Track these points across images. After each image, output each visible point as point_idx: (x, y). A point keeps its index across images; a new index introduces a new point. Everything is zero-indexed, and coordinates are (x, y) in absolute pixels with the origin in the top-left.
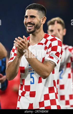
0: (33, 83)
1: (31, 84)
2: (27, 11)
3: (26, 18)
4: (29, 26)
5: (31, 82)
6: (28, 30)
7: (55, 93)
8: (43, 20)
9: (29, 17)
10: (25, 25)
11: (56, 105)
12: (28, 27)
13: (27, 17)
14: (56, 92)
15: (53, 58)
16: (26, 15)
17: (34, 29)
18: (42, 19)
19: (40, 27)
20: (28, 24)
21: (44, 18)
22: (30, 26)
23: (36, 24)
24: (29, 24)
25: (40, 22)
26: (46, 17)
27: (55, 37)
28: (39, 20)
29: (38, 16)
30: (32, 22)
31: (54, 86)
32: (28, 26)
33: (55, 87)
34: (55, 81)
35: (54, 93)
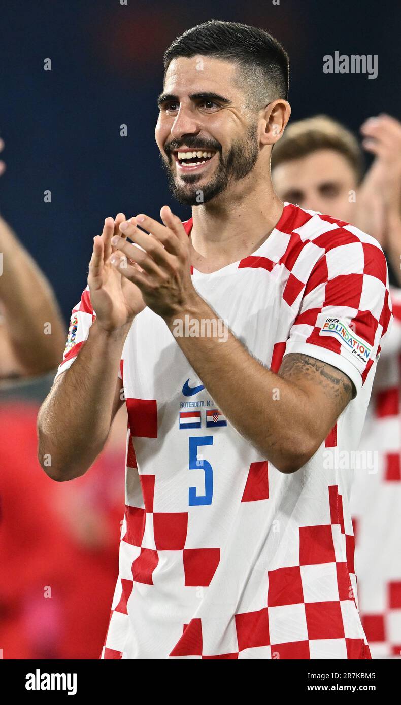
0: (207, 500)
1: (191, 504)
2: (174, 66)
3: (165, 108)
4: (186, 161)
5: (192, 491)
6: (180, 182)
7: (338, 564)
8: (271, 119)
9: (184, 102)
10: (162, 152)
11: (341, 635)
12: (181, 161)
13: (172, 102)
14: (345, 560)
15: (340, 345)
16: (169, 88)
17: (219, 178)
18: (265, 117)
19: (256, 165)
20: (180, 144)
21: (274, 110)
22: (194, 155)
23: (227, 146)
24: (185, 147)
25: (252, 132)
26: (286, 104)
27: (346, 224)
28: (248, 119)
29: (238, 98)
30: (205, 136)
31: (334, 521)
32: (181, 156)
33: (336, 528)
34: (340, 493)
35: (332, 567)
